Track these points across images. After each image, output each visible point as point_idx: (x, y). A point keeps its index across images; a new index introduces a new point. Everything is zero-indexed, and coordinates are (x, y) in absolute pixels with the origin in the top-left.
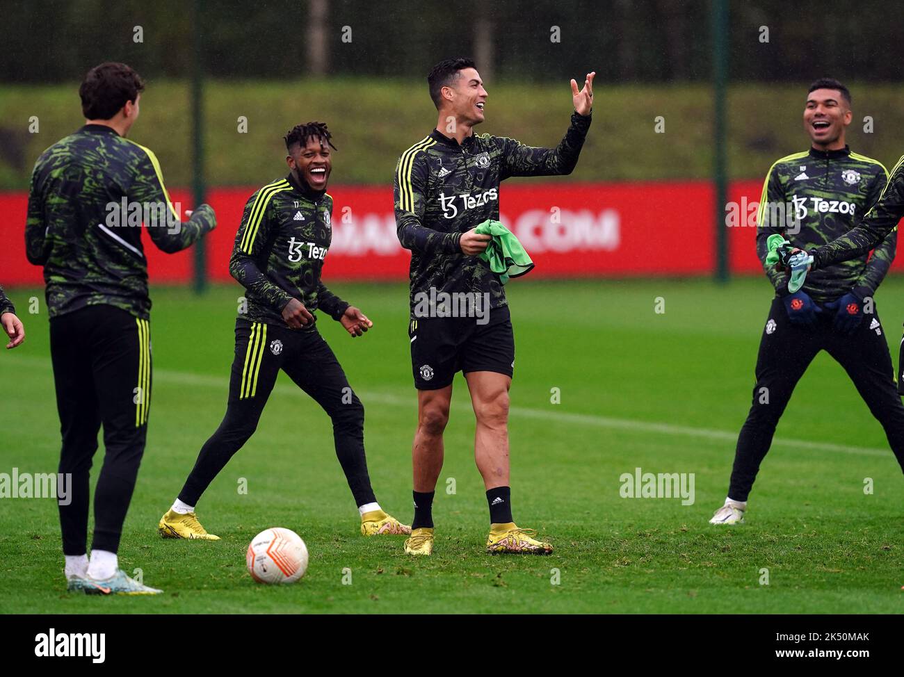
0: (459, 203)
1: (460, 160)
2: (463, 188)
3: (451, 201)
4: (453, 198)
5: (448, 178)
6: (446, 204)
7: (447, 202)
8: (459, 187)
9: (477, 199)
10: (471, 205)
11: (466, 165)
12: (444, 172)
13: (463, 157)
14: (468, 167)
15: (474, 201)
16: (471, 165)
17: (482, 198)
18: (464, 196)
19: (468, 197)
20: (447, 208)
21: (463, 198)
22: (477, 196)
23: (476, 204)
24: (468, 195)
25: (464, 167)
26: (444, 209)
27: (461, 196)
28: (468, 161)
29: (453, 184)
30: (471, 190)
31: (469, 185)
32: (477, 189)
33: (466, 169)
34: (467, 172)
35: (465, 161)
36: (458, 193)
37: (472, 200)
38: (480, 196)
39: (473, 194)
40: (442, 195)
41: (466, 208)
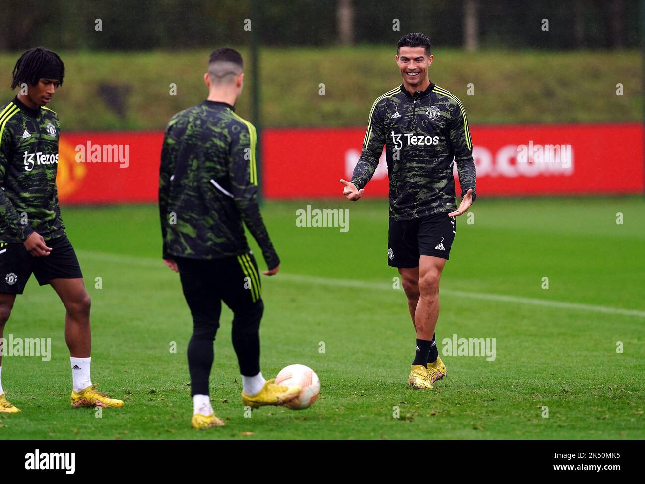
0: (404, 139)
1: (410, 108)
2: (409, 129)
3: (399, 138)
4: (400, 135)
5: (399, 120)
6: (396, 139)
7: (396, 138)
8: (405, 128)
9: (419, 139)
10: (414, 142)
11: (414, 111)
12: (397, 115)
13: (413, 106)
14: (416, 113)
15: (416, 140)
16: (420, 112)
17: (423, 140)
18: (409, 135)
20: (397, 142)
21: (407, 136)
22: (419, 137)
23: (418, 142)
24: (412, 135)
25: (413, 113)
26: (395, 143)
27: (405, 135)
28: (417, 109)
29: (401, 125)
30: (414, 132)
31: (413, 127)
32: (420, 132)
33: (414, 115)
34: (413, 117)
35: (414, 109)
36: (404, 132)
37: (414, 139)
38: (422, 138)
39: (416, 135)
40: (393, 132)
41: (409, 144)
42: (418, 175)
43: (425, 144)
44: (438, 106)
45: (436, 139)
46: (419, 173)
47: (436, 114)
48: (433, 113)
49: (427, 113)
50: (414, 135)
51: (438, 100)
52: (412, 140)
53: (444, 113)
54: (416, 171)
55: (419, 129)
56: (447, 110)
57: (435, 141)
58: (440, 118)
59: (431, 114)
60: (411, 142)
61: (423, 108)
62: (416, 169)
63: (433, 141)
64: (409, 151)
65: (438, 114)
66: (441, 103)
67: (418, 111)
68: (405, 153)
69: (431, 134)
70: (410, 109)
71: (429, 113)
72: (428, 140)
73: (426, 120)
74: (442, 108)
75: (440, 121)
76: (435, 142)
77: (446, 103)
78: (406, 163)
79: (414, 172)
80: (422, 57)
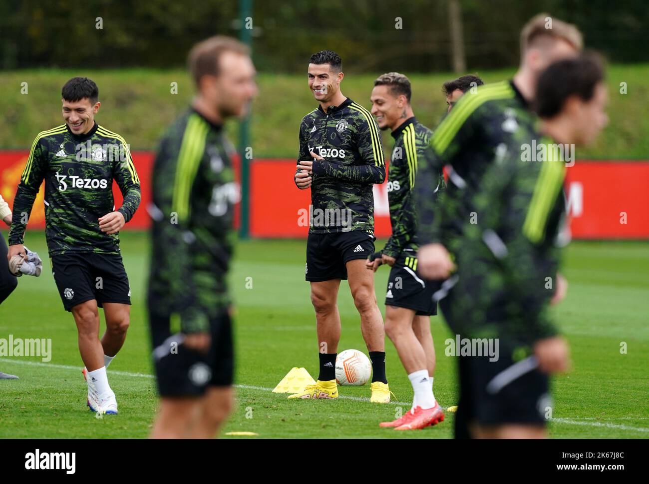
8: (317, 142)
11: (326, 124)
12: (314, 129)
28: (329, 122)
30: (324, 144)
31: (323, 140)
32: (329, 145)
33: (325, 128)
34: (325, 131)
35: (326, 121)
36: (316, 145)
37: (323, 151)
38: (329, 150)
39: (326, 147)
44: (347, 119)
45: (342, 152)
47: (344, 127)
49: (337, 126)
50: (323, 148)
51: (349, 114)
53: (351, 127)
57: (342, 154)
58: (347, 131)
59: (340, 127)
61: (334, 122)
63: (339, 154)
65: (346, 127)
66: (350, 117)
67: (330, 124)
69: (337, 147)
70: (324, 122)
71: (339, 126)
72: (335, 152)
73: (335, 133)
74: (350, 121)
77: (355, 118)
80: (326, 74)
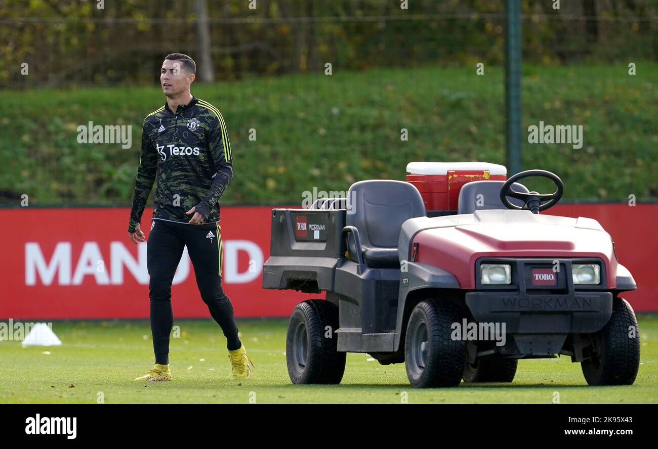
0: (167, 150)
1: (172, 121)
2: (170, 141)
3: (162, 149)
4: (163, 147)
5: (163, 133)
6: (160, 151)
9: (180, 150)
10: (176, 153)
12: (162, 129)
13: (175, 119)
14: (177, 125)
15: (178, 150)
16: (181, 124)
17: (184, 151)
18: (170, 146)
19: (173, 148)
20: (161, 153)
21: (169, 148)
22: (180, 148)
23: (180, 153)
24: (174, 146)
25: (175, 125)
27: (168, 146)
29: (165, 138)
40: (157, 145)
41: (171, 155)
42: (183, 183)
43: (186, 154)
46: (185, 181)
48: (193, 124)
52: (174, 151)
54: (182, 179)
55: (180, 140)
56: (206, 122)
60: (173, 153)
62: (182, 177)
64: (171, 161)
68: (169, 164)
75: (200, 132)
76: (196, 153)
78: (171, 173)
79: (179, 181)
